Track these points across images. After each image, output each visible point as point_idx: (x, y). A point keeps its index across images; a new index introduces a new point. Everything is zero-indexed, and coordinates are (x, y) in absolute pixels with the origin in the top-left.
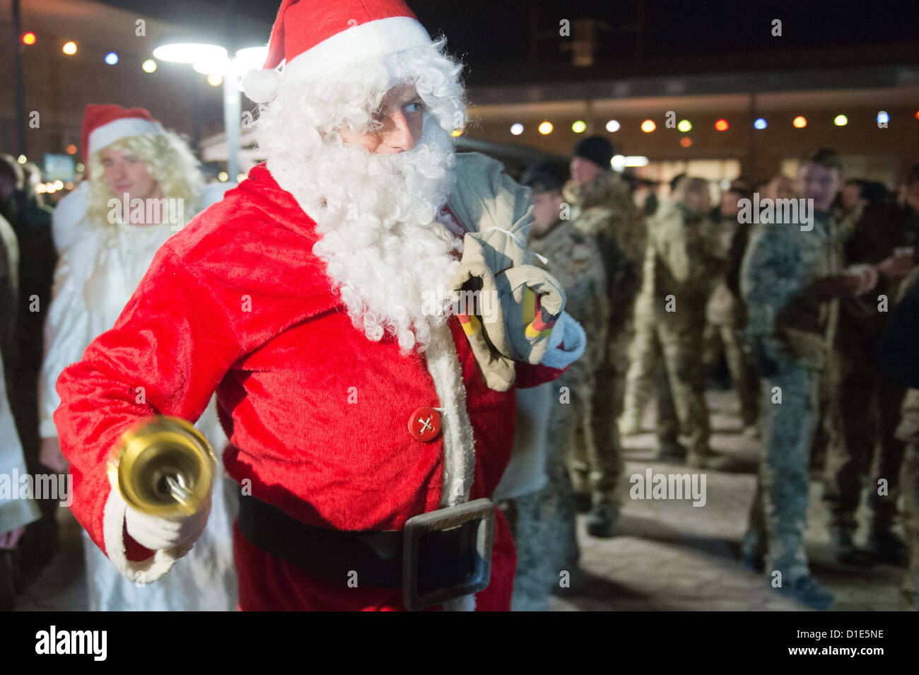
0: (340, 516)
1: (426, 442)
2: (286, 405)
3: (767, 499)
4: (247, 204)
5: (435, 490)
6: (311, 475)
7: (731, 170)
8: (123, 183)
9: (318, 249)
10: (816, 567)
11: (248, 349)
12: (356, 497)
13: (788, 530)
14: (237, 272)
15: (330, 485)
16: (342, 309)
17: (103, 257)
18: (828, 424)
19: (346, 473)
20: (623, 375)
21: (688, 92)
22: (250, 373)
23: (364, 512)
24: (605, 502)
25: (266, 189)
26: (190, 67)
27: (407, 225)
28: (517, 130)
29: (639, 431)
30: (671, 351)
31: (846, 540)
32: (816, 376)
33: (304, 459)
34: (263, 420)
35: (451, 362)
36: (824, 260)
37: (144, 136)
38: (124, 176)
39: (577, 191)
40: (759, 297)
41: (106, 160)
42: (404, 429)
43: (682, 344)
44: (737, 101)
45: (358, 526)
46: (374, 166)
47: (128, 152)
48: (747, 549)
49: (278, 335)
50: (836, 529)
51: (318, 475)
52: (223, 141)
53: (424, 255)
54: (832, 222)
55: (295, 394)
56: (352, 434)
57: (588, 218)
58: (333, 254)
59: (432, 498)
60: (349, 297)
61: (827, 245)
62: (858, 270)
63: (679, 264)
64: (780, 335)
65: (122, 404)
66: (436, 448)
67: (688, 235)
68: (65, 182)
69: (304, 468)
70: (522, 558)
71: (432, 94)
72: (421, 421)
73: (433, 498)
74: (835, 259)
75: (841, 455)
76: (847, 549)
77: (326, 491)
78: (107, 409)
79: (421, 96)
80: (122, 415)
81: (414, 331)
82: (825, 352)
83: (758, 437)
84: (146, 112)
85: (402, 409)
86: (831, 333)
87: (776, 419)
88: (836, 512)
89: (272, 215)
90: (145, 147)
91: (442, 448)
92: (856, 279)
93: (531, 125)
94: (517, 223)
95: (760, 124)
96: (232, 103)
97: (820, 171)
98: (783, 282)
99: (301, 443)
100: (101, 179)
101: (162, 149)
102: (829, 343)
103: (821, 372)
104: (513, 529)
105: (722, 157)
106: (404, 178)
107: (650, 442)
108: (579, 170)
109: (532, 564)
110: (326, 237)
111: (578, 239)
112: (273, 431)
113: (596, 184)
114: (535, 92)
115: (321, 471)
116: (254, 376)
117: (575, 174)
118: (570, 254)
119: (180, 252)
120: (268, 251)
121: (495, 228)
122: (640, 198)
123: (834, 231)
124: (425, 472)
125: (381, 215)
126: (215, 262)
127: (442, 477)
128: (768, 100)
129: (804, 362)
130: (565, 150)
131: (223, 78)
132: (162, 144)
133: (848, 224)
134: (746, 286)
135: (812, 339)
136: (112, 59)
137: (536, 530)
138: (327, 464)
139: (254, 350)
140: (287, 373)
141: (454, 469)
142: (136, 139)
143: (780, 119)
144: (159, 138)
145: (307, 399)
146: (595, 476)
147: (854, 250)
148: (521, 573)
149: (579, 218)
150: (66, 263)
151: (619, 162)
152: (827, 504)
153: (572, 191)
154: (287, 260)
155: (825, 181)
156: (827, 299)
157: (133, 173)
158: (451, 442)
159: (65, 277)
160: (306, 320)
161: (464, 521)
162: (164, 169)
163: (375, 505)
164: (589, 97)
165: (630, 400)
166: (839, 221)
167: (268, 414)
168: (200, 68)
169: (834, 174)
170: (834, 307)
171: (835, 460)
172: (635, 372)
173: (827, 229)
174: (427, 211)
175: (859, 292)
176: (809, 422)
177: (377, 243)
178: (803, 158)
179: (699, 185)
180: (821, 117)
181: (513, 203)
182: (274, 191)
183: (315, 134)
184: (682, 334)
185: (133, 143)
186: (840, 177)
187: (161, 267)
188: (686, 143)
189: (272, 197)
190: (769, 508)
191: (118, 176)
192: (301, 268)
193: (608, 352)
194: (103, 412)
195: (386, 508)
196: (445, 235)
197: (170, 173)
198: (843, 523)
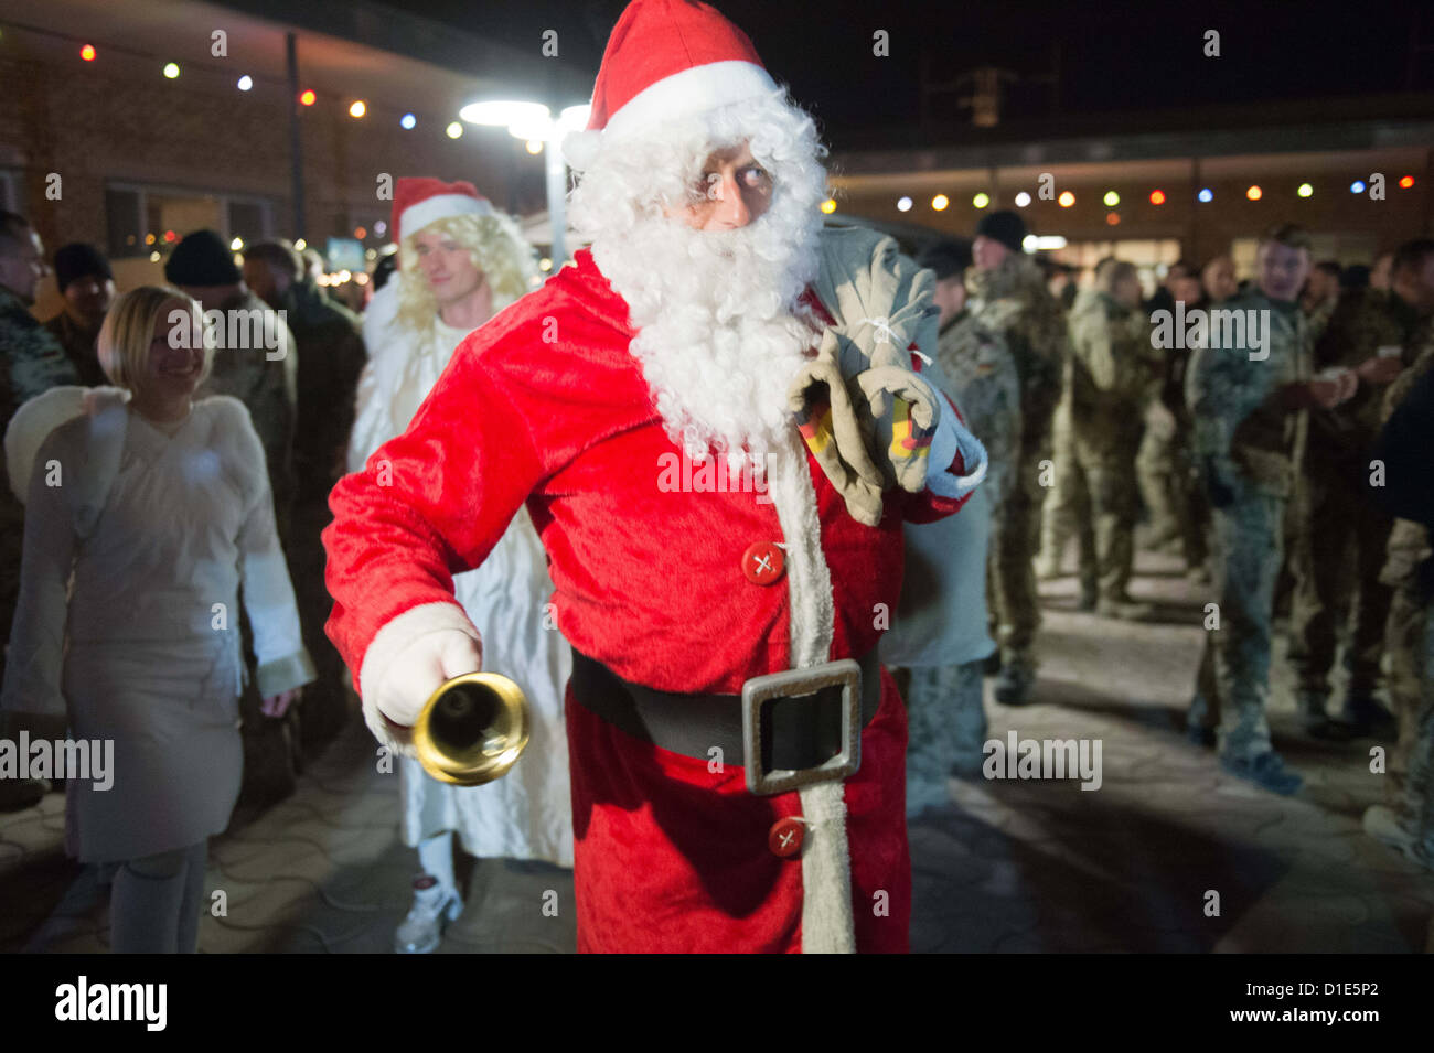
0: (664, 674)
1: (765, 586)
2: (596, 534)
3: (1218, 658)
4: (562, 295)
5: (780, 647)
6: (627, 622)
7: (1170, 252)
8: (440, 275)
9: (636, 347)
10: (1280, 741)
11: (551, 468)
12: (680, 651)
13: (1244, 696)
14: (543, 375)
15: (650, 635)
16: (659, 420)
17: (414, 368)
18: (1295, 566)
19: (667, 621)
20: (1039, 504)
21: (1116, 157)
22: (554, 498)
23: (692, 670)
24: (1016, 662)
25: (583, 276)
26: (504, 130)
27: (745, 320)
28: (905, 205)
29: (1058, 575)
30: (1095, 475)
31: (1316, 708)
32: (1279, 505)
33: (617, 601)
34: (578, 554)
35: (800, 487)
36: (1290, 362)
37: (466, 217)
38: (442, 266)
39: (980, 279)
40: (1206, 409)
41: (420, 246)
42: (737, 569)
43: (1106, 467)
44: (1178, 168)
45: (686, 687)
46: (698, 246)
47: (447, 237)
48: (1193, 720)
49: (583, 451)
50: (1304, 695)
51: (635, 621)
52: (546, 220)
53: (769, 355)
54: (1300, 315)
55: (604, 521)
56: (672, 572)
57: (994, 313)
58: (653, 354)
59: (776, 656)
60: (666, 406)
61: (1293, 343)
62: (1332, 375)
63: (1102, 368)
64: (1236, 455)
65: (393, 530)
66: (778, 594)
67: (1114, 332)
68: (352, 273)
69: (619, 613)
70: (915, 732)
71: (771, 156)
72: (757, 559)
73: (778, 656)
74: (1303, 360)
75: (1311, 604)
76: (1318, 720)
77: (645, 641)
78: (375, 536)
79: (758, 159)
80: (390, 545)
81: (746, 448)
82: (1291, 476)
83: (1207, 580)
84: (471, 186)
85: (734, 542)
86: (1298, 452)
87: (1231, 559)
88: (1303, 673)
89: (589, 308)
90: (468, 230)
91: (787, 595)
92: (1329, 386)
93: (922, 199)
94: (896, 315)
95: (1205, 196)
96: (555, 174)
97: (1285, 252)
98: (1238, 390)
99: (616, 583)
100: (414, 270)
101: (488, 232)
102: (1296, 466)
103: (1287, 501)
104: (905, 696)
105: (1158, 236)
106: (734, 261)
107: (1072, 587)
108: (983, 251)
109: (928, 738)
110: (643, 332)
111: (984, 337)
112: (588, 568)
113: (1005, 270)
114: (927, 158)
115: (638, 617)
116: (565, 502)
117: (977, 258)
118: (974, 357)
119: (478, 350)
120: (579, 351)
121: (866, 320)
122: (1057, 286)
123: (1303, 326)
124: (765, 622)
125: (713, 307)
126: (516, 364)
127: (787, 632)
128: (1213, 166)
129: (1266, 488)
130: (964, 229)
131: (544, 145)
132: (490, 226)
133: (1319, 317)
134: (1192, 395)
135: (1275, 460)
136: (409, 122)
137: (933, 697)
138: (645, 610)
139: (559, 470)
140: (595, 497)
141: (803, 619)
142: (457, 220)
143: (1230, 190)
144: (486, 220)
145: (618, 528)
146: (1005, 630)
147: (1328, 349)
148: (913, 750)
149: (983, 312)
150: (371, 374)
151: (1031, 244)
152: (1293, 663)
153: (974, 279)
154: (603, 361)
155: (1291, 264)
156: (1295, 411)
157: (453, 263)
158: (798, 586)
159: (371, 391)
160: (617, 434)
161: (820, 687)
162: (492, 258)
163: (704, 662)
164: (992, 164)
165: (1047, 537)
166: (1308, 315)
167: (580, 547)
168: (516, 132)
169: (1302, 254)
170: (1303, 420)
171: (1303, 609)
172: (1052, 503)
173: (1294, 325)
174: (770, 301)
175: (1332, 403)
176: (1272, 563)
177: (708, 341)
178: (1262, 236)
179: (1125, 271)
180: (1280, 187)
181: (894, 290)
182: (593, 278)
183: (627, 209)
184: (1106, 455)
185: (452, 226)
186: (1310, 258)
187: (457, 367)
188: (1113, 219)
189: (590, 286)
190: (1221, 670)
191: (433, 267)
192: (620, 371)
193: (1021, 477)
194: (370, 540)
195: (716, 666)
196: (799, 331)
197: (499, 264)
198: (1313, 687)
